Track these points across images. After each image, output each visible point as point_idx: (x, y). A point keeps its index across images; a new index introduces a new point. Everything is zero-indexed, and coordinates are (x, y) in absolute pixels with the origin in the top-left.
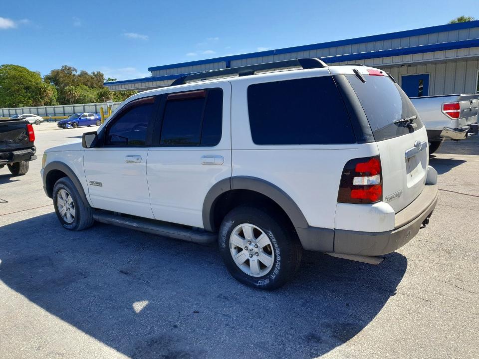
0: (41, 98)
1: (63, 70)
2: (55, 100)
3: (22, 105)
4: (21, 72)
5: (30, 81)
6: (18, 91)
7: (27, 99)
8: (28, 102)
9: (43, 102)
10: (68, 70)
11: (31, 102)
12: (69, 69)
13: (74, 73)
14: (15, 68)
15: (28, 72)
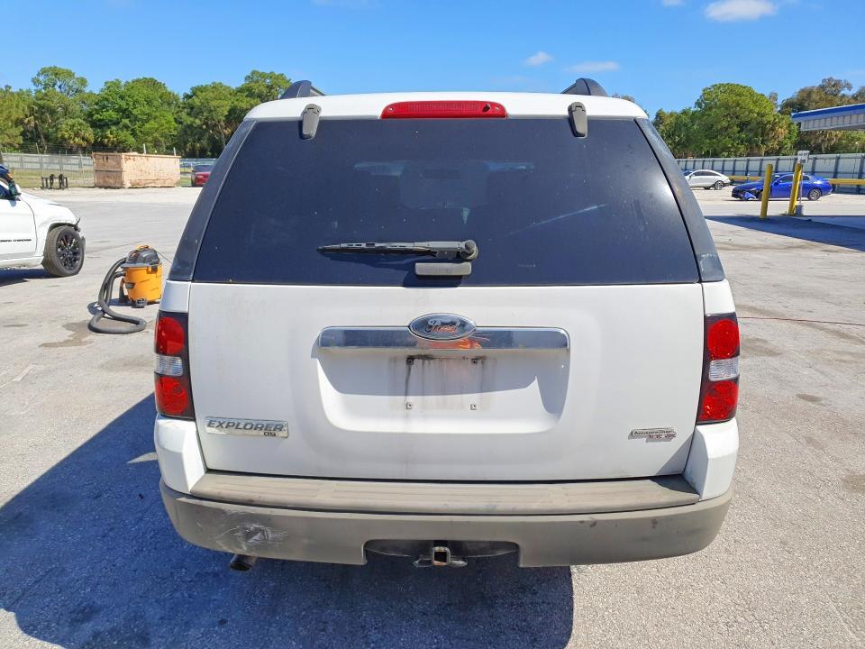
0: (763, 142)
1: (822, 87)
2: (789, 145)
3: (726, 154)
4: (739, 95)
5: (751, 111)
6: (726, 129)
7: (738, 144)
8: (738, 149)
9: (764, 149)
10: (833, 86)
11: (742, 148)
12: (837, 84)
13: (845, 91)
14: (731, 89)
15: (752, 94)
